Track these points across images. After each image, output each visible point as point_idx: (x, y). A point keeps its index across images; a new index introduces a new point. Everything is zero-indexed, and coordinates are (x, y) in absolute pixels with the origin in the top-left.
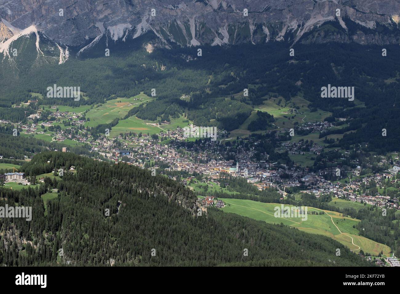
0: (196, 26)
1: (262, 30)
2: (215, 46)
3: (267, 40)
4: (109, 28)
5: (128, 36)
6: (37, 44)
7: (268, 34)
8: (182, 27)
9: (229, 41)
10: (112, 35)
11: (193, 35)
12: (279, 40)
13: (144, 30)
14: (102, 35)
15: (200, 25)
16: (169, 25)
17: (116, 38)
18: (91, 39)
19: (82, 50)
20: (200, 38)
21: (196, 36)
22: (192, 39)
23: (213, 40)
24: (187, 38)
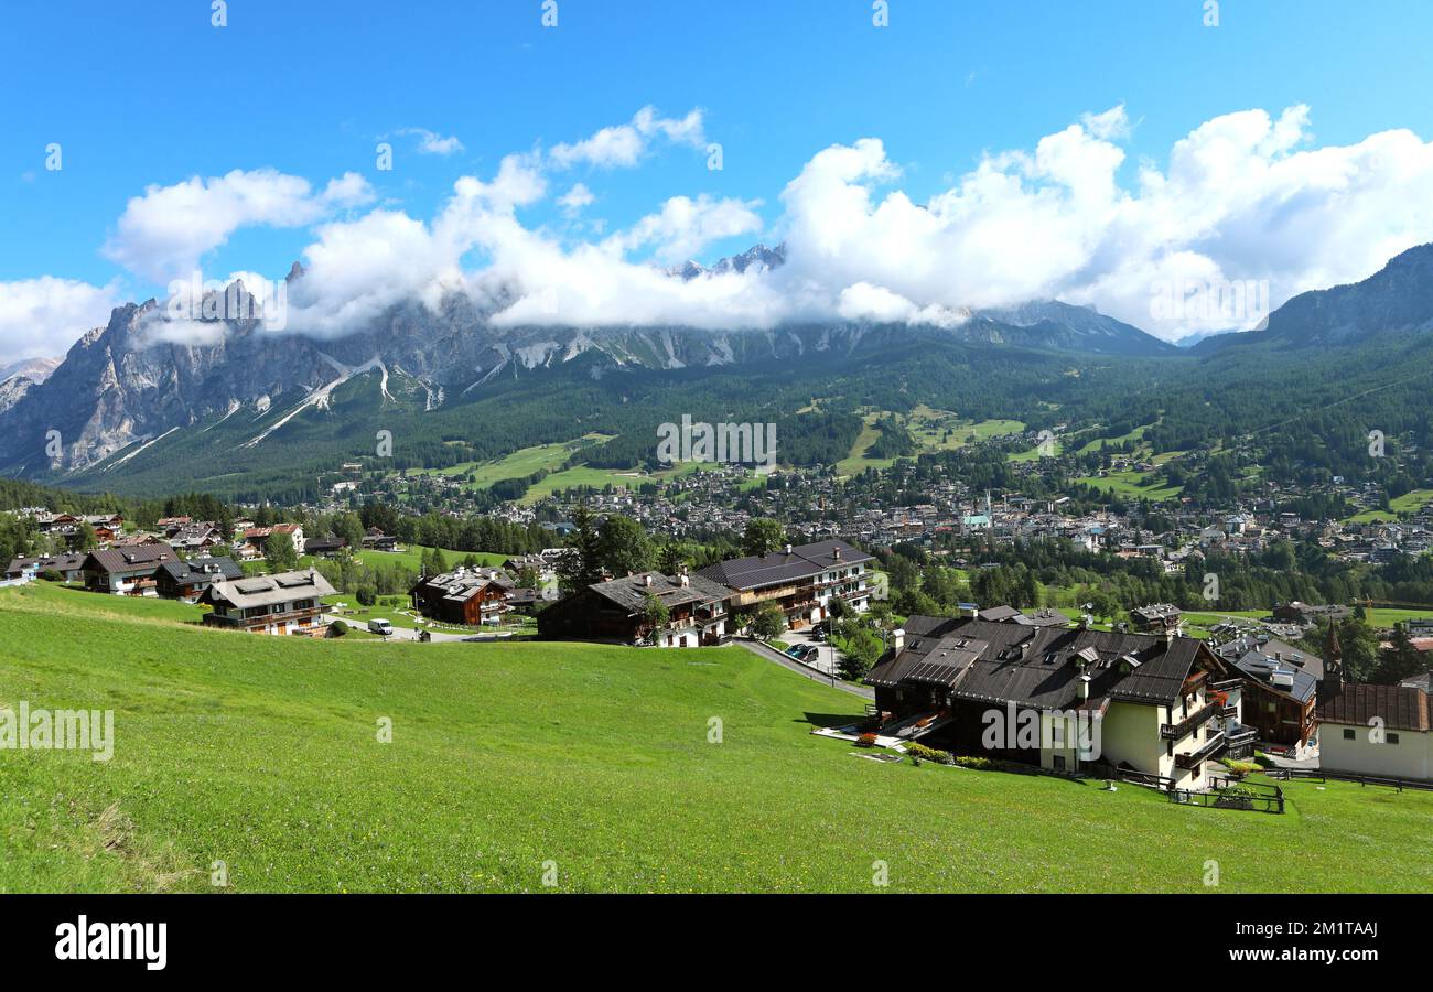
0: (673, 339)
1: (789, 338)
2: (712, 366)
3: (801, 352)
4: (518, 351)
5: (554, 360)
6: (384, 386)
7: (800, 342)
8: (651, 343)
9: (735, 359)
10: (524, 360)
11: (671, 351)
12: (821, 349)
13: (583, 349)
14: (505, 362)
15: (679, 338)
16: (626, 341)
17: (531, 365)
18: (485, 372)
19: (469, 389)
20: (684, 357)
21: (676, 353)
22: (669, 358)
23: (707, 359)
24: (660, 358)
